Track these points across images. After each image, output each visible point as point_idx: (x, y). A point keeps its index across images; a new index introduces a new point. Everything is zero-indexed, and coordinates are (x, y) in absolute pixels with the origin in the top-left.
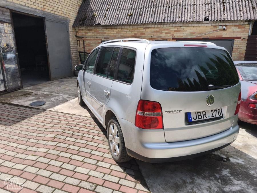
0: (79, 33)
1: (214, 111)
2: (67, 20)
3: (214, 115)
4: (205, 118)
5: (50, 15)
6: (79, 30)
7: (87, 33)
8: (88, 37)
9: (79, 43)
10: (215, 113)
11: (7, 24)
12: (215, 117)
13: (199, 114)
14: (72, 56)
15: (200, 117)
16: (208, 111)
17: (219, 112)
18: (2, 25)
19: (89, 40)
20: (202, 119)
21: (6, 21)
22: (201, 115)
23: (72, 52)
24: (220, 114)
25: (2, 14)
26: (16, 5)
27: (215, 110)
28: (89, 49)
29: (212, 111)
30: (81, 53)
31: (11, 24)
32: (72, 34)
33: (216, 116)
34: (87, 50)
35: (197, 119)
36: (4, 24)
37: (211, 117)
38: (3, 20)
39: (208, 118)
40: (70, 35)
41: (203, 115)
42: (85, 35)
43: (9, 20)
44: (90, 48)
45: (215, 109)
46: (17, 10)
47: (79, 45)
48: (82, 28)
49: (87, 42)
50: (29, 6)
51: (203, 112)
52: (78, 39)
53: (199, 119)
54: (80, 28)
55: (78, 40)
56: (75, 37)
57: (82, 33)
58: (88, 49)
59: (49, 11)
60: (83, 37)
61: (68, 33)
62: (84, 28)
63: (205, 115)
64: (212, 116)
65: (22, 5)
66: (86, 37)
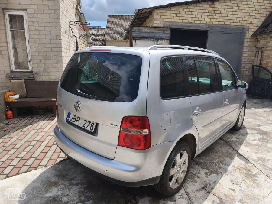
0: (260, 43)
1: (87, 122)
2: (244, 29)
3: (86, 126)
4: (77, 124)
5: (218, 26)
6: (261, 39)
7: (269, 41)
8: (269, 47)
9: (257, 54)
10: (87, 124)
11: (166, 40)
12: (85, 128)
13: (75, 118)
14: (242, 70)
15: (74, 120)
16: (82, 119)
17: (92, 126)
18: (161, 41)
19: (269, 50)
20: (75, 123)
21: (164, 38)
22: (75, 119)
23: (243, 65)
24: (92, 128)
25: (163, 33)
26: (179, 23)
27: (89, 122)
28: (267, 62)
29: (86, 120)
30: (254, 67)
31: (169, 40)
32: (249, 44)
33: (87, 128)
34: (265, 64)
35: (72, 121)
36: (162, 41)
37: (81, 126)
38: (163, 38)
39: (79, 125)
40: (245, 45)
41: (77, 120)
42: (266, 45)
43: (167, 37)
44: (268, 60)
45: (90, 120)
46: (179, 28)
47: (257, 57)
48: (264, 36)
49: (266, 53)
50: (193, 22)
51: (78, 117)
52: (257, 50)
53: (73, 121)
54: (261, 37)
55: (256, 52)
56: (253, 48)
57: (263, 43)
58: (265, 62)
59: (217, 23)
60: (264, 47)
61: (242, 43)
62: (266, 36)
63: (78, 121)
64: (83, 126)
65: (185, 23)
66: (267, 47)
